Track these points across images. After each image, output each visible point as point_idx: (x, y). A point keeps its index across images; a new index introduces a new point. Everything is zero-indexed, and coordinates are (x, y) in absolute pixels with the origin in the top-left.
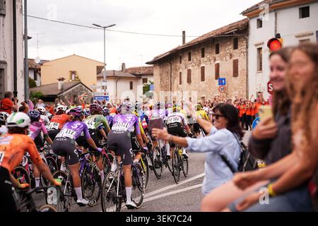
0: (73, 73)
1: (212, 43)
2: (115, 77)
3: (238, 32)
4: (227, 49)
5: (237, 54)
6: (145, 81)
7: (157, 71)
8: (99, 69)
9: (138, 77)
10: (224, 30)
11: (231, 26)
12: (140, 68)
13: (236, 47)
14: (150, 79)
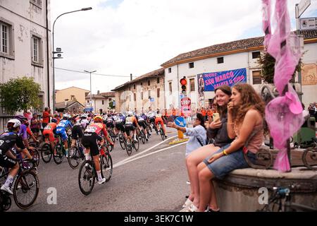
0: (73, 96)
1: (146, 80)
2: (95, 98)
3: (160, 74)
4: (154, 83)
5: (159, 86)
6: (110, 100)
7: (117, 94)
8: (86, 94)
9: (107, 98)
10: (152, 73)
11: (155, 71)
12: (107, 93)
13: (158, 82)
14: (113, 99)
